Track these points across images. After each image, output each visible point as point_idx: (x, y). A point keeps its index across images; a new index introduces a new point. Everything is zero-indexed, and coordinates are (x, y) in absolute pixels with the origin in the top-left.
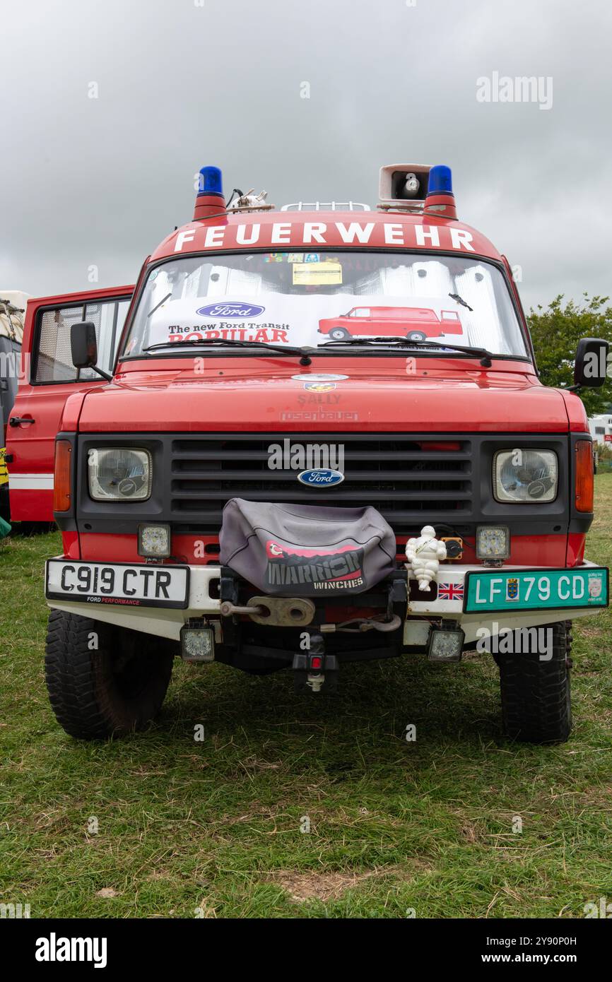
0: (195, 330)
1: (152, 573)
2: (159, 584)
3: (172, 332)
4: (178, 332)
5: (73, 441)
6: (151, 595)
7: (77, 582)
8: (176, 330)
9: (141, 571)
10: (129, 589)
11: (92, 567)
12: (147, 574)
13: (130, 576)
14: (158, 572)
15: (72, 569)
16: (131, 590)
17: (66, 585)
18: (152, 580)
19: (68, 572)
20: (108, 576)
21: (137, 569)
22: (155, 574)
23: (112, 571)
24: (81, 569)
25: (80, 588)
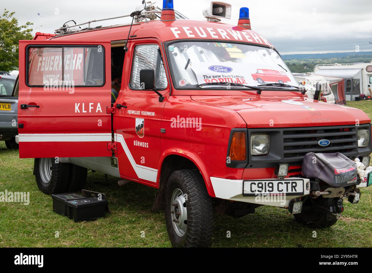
0: (213, 78)
1: (289, 183)
2: (292, 187)
3: (205, 78)
4: (207, 78)
5: (246, 132)
6: (290, 191)
7: (258, 189)
8: (206, 77)
9: (285, 182)
10: (280, 189)
11: (263, 182)
12: (287, 183)
13: (280, 185)
14: (292, 182)
15: (255, 184)
16: (281, 190)
17: (253, 190)
18: (290, 185)
19: (253, 185)
20: (271, 185)
21: (283, 182)
22: (291, 183)
23: (272, 183)
24: (259, 184)
25: (258, 191)
